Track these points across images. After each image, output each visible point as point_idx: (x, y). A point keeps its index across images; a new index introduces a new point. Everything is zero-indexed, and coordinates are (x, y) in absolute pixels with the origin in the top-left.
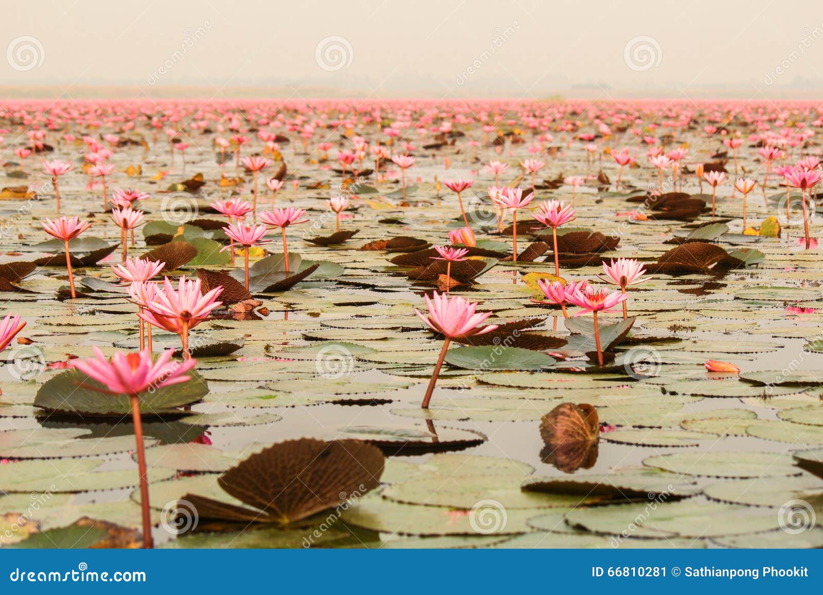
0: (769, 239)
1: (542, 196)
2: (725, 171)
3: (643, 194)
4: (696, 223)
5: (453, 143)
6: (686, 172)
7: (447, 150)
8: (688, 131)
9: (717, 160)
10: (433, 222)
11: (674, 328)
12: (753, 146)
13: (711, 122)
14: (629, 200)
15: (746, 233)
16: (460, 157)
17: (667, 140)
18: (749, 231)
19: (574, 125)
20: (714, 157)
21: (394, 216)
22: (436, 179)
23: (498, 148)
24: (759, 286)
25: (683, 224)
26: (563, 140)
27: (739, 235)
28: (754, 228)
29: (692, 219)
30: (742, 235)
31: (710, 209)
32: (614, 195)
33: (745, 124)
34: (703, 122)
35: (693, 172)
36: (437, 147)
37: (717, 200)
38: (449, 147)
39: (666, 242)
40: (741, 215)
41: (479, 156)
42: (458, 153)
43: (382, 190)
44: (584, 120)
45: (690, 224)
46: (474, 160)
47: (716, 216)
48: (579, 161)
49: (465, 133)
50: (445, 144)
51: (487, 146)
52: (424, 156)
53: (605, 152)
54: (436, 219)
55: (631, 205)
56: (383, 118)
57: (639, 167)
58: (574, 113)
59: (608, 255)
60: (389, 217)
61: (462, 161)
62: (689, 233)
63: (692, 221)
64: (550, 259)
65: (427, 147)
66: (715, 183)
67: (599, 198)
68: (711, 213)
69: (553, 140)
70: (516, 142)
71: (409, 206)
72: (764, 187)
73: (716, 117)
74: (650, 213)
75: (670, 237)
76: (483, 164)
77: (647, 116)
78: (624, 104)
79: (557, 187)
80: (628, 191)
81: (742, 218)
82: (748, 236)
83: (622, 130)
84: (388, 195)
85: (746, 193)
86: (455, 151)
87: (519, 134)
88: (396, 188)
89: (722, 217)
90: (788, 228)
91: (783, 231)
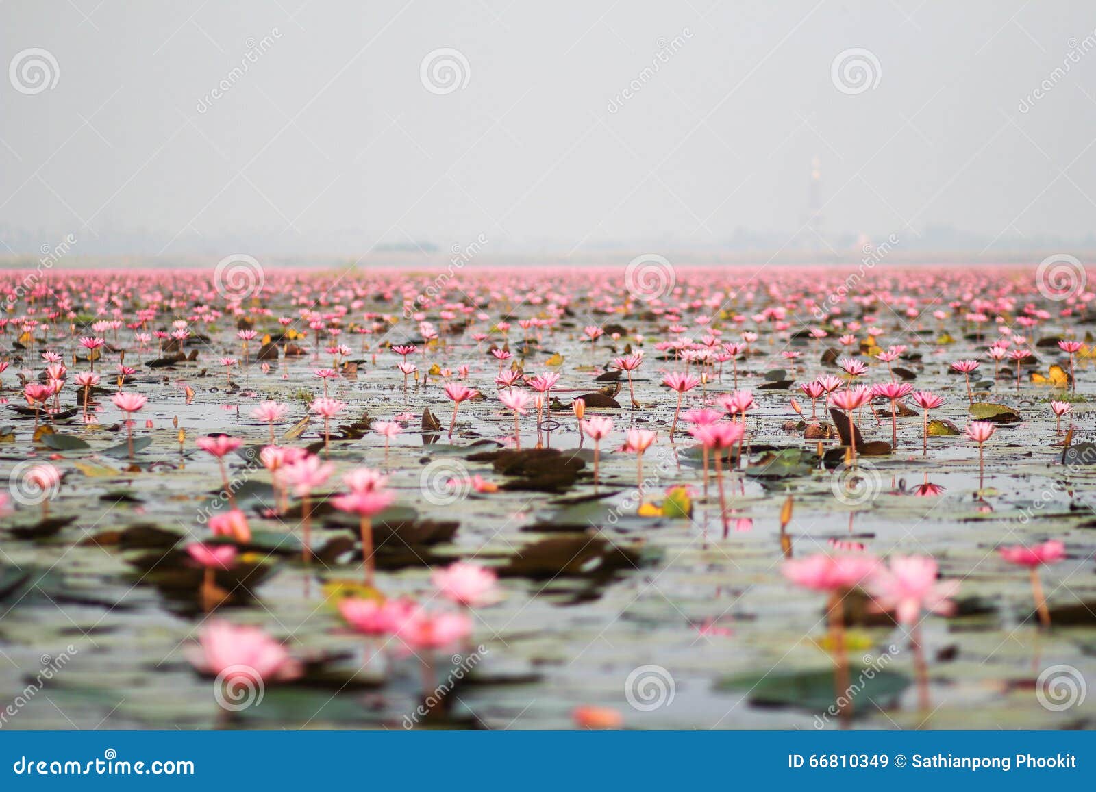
1: (338, 451)
2: (617, 405)
3: (491, 449)
4: (571, 495)
5: (193, 357)
6: (558, 407)
7: (185, 370)
8: (562, 331)
10: (180, 498)
11: (538, 662)
12: (662, 359)
13: (599, 313)
14: (470, 459)
15: (641, 512)
16: (207, 382)
17: (527, 349)
18: (647, 510)
19: (380, 320)
20: (599, 379)
21: (122, 487)
22: (175, 423)
23: (266, 365)
24: (656, 598)
25: (550, 497)
26: (365, 349)
28: (654, 504)
29: (563, 488)
30: (637, 516)
31: (591, 475)
32: (446, 450)
33: (651, 317)
34: (585, 312)
35: (568, 407)
36: (167, 363)
37: (602, 457)
38: (187, 363)
39: (526, 529)
41: (235, 380)
42: (203, 374)
43: (96, 443)
44: (396, 309)
45: (560, 497)
46: (229, 389)
47: (600, 484)
48: (392, 388)
49: (210, 336)
50: (182, 358)
51: (248, 361)
52: (151, 381)
53: (431, 372)
54: (184, 493)
55: (474, 466)
56: (76, 310)
57: (484, 398)
58: (380, 298)
59: (442, 550)
60: (113, 489)
61: (211, 391)
63: (563, 492)
64: (359, 557)
65: (154, 364)
67: (424, 455)
69: (348, 349)
70: (291, 353)
71: (139, 470)
72: (673, 433)
73: (605, 304)
74: (502, 480)
75: (530, 520)
76: (244, 395)
77: (496, 301)
78: (460, 278)
79: (359, 436)
80: (469, 442)
83: (458, 329)
84: (107, 452)
86: (198, 371)
87: (296, 338)
88: (118, 439)
89: (608, 485)
90: (704, 502)
91: (697, 506)
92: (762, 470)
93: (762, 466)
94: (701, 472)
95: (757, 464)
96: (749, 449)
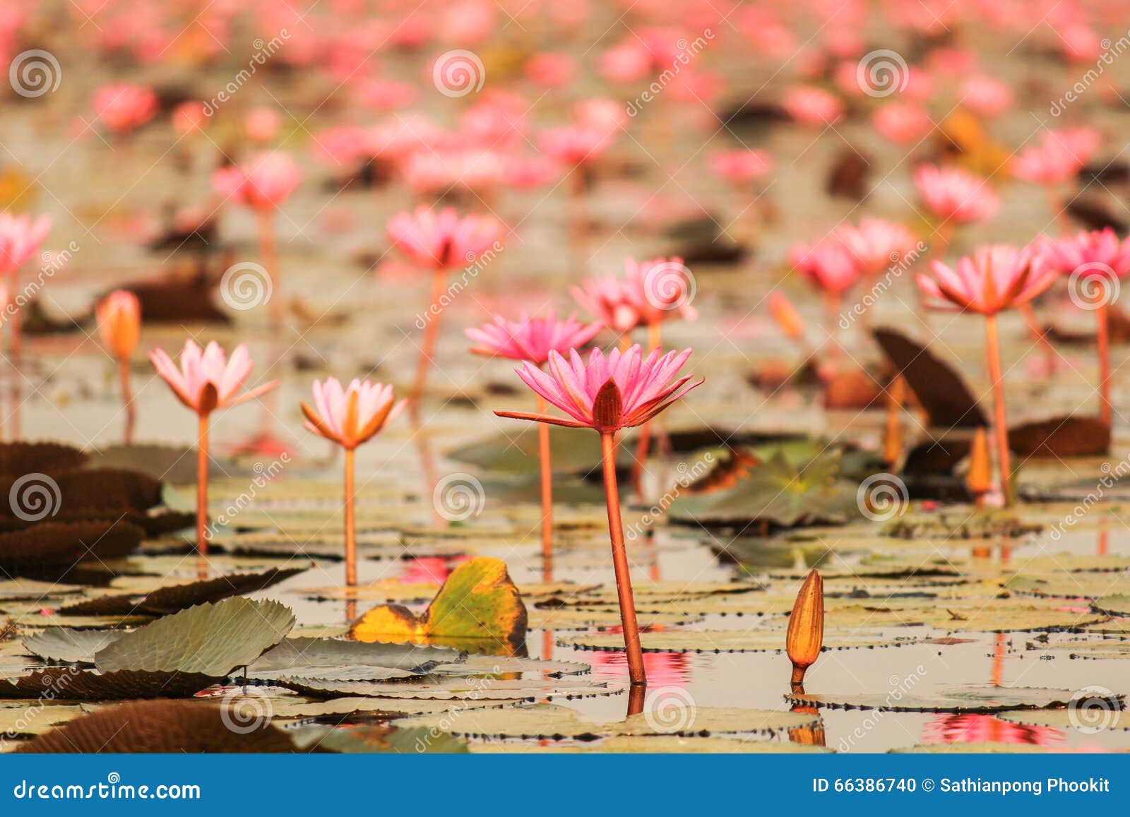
0: (475, 663)
4: (123, 586)
9: (183, 265)
15: (365, 633)
18: (378, 625)
27: (334, 645)
28: (400, 611)
29: (104, 566)
30: (348, 645)
31: (189, 521)
40: (334, 544)
45: (95, 594)
47: (215, 550)
62: (100, 644)
63: (103, 580)
66: (209, 399)
68: (189, 536)
72: (416, 397)
81: (336, 559)
82: (377, 648)
85: (349, 441)
89: (239, 553)
90: (555, 602)
91: (536, 618)
92: (712, 504)
93: (716, 494)
94: (531, 514)
95: (699, 486)
96: (663, 444)
